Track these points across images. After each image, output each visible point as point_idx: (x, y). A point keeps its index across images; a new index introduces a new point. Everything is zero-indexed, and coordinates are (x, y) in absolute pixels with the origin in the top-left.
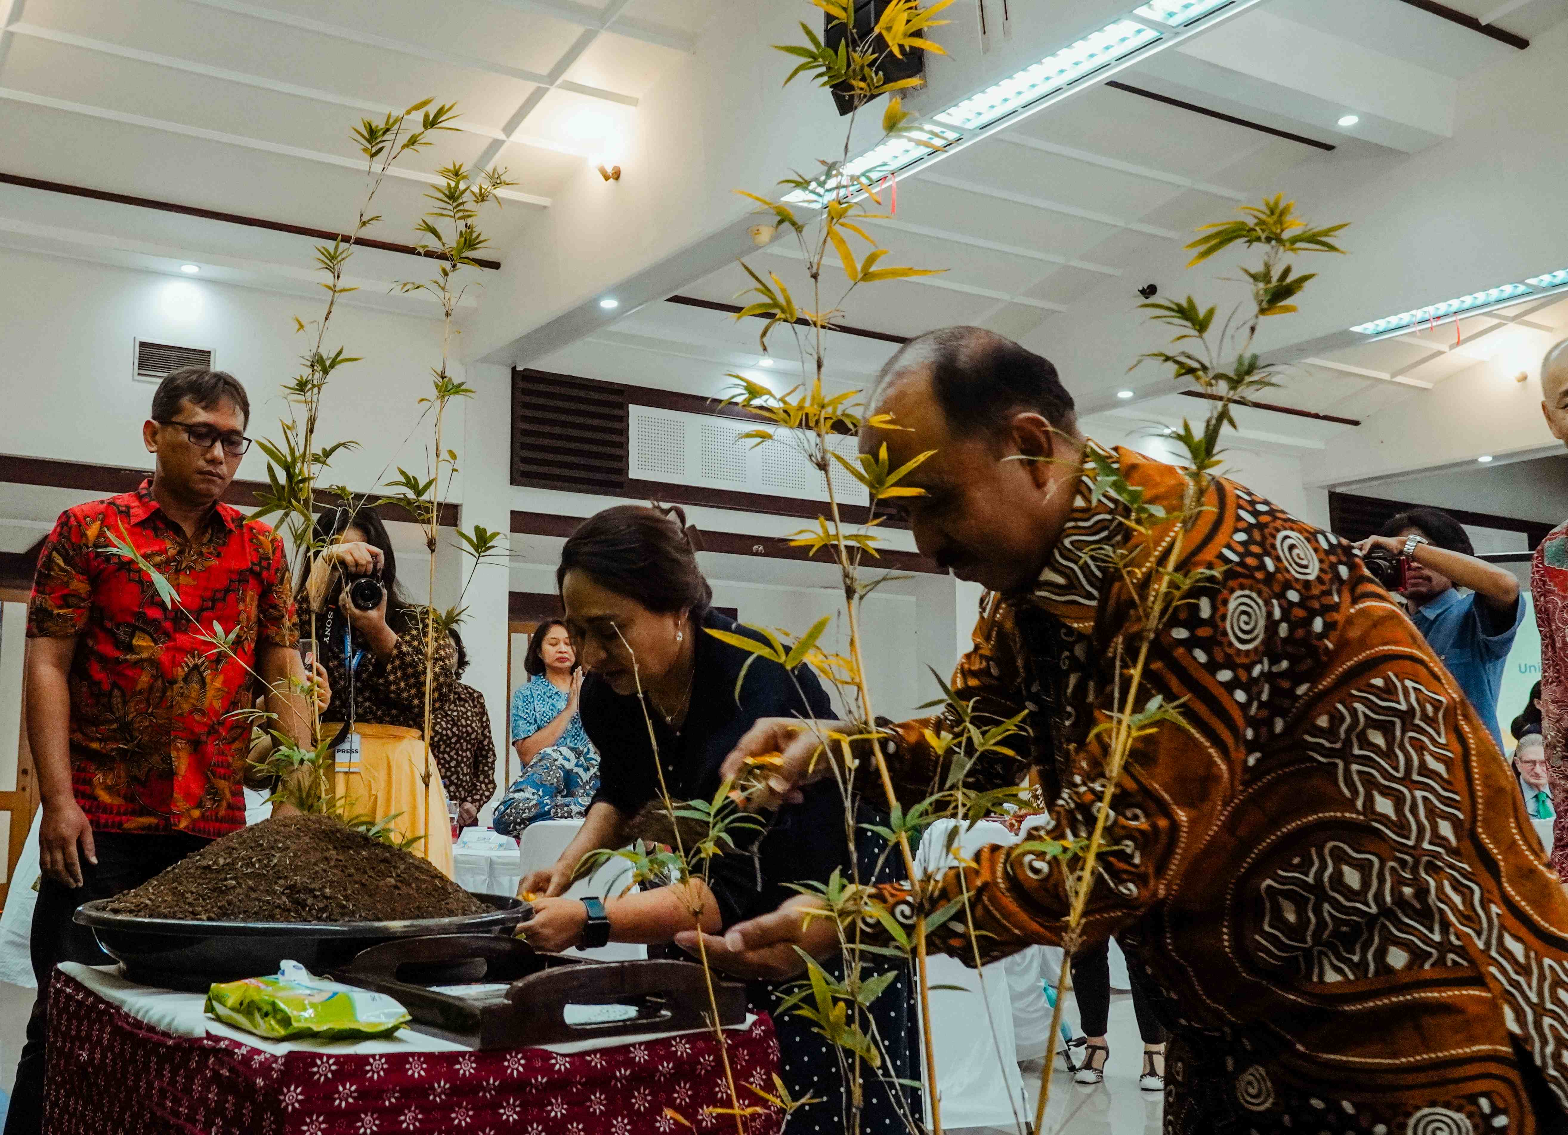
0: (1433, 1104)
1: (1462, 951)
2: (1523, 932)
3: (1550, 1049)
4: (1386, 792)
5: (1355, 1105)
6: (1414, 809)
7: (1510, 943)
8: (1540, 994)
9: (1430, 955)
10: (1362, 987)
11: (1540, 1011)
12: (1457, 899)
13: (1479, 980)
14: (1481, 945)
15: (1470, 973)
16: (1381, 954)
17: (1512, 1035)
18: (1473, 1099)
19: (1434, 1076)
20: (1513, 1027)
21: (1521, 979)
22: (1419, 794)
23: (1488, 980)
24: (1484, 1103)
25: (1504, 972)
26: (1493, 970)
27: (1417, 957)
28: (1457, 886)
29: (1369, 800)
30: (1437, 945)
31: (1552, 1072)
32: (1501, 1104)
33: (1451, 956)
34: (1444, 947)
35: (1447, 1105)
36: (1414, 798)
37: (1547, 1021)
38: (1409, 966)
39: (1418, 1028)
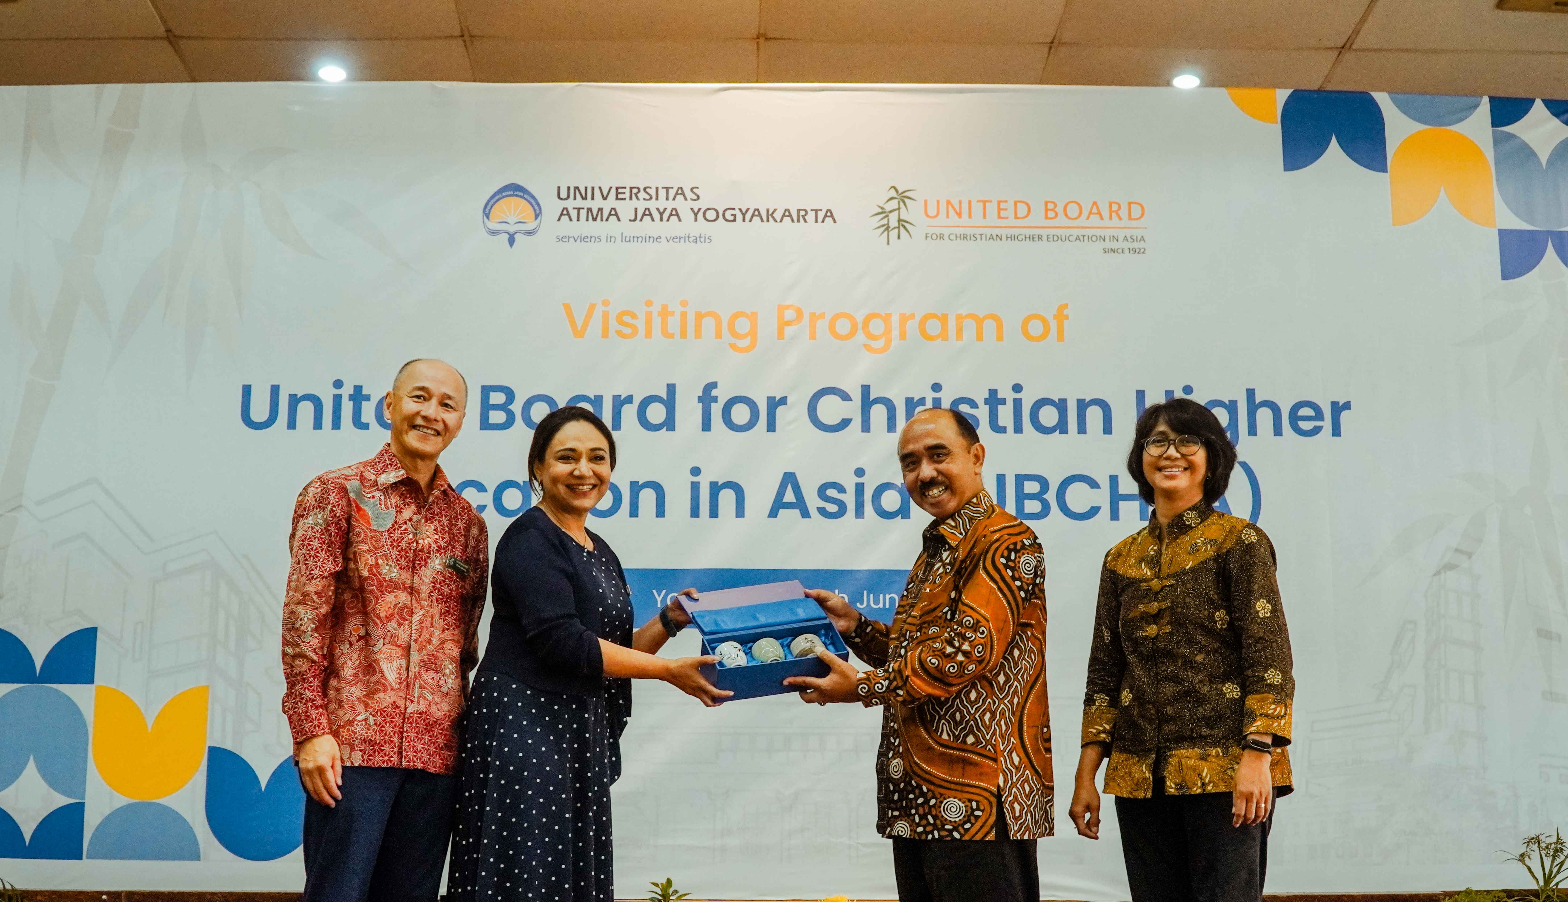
0: (955, 798)
1: (994, 747)
2: (1022, 755)
3: (1010, 799)
4: (1006, 675)
5: (927, 789)
6: (1010, 687)
7: (1014, 755)
8: (1018, 780)
9: (982, 743)
10: (954, 745)
11: (1013, 785)
12: (1004, 728)
13: (995, 760)
14: (1002, 748)
15: (994, 756)
16: (966, 736)
17: (999, 786)
18: (970, 801)
19: (959, 788)
20: (1001, 784)
21: (1014, 771)
22: (1016, 683)
23: (999, 762)
24: (974, 805)
25: (1006, 761)
26: (1002, 759)
27: (978, 742)
28: (1006, 724)
29: (998, 674)
30: (987, 741)
31: (1007, 805)
32: (982, 808)
33: (989, 747)
34: (988, 742)
35: (960, 800)
36: (1013, 683)
37: (1014, 789)
38: (973, 744)
39: (963, 769)
